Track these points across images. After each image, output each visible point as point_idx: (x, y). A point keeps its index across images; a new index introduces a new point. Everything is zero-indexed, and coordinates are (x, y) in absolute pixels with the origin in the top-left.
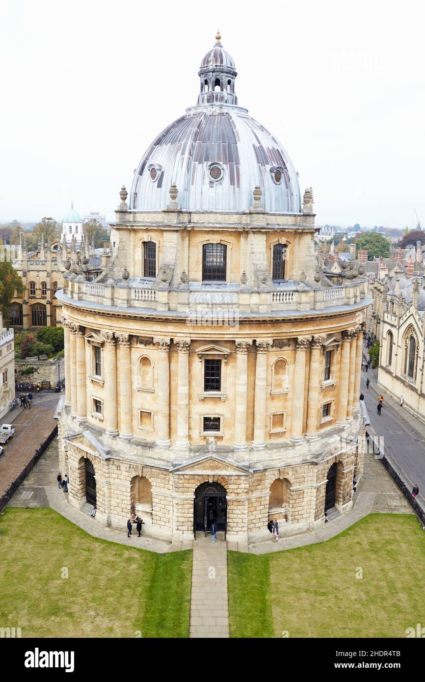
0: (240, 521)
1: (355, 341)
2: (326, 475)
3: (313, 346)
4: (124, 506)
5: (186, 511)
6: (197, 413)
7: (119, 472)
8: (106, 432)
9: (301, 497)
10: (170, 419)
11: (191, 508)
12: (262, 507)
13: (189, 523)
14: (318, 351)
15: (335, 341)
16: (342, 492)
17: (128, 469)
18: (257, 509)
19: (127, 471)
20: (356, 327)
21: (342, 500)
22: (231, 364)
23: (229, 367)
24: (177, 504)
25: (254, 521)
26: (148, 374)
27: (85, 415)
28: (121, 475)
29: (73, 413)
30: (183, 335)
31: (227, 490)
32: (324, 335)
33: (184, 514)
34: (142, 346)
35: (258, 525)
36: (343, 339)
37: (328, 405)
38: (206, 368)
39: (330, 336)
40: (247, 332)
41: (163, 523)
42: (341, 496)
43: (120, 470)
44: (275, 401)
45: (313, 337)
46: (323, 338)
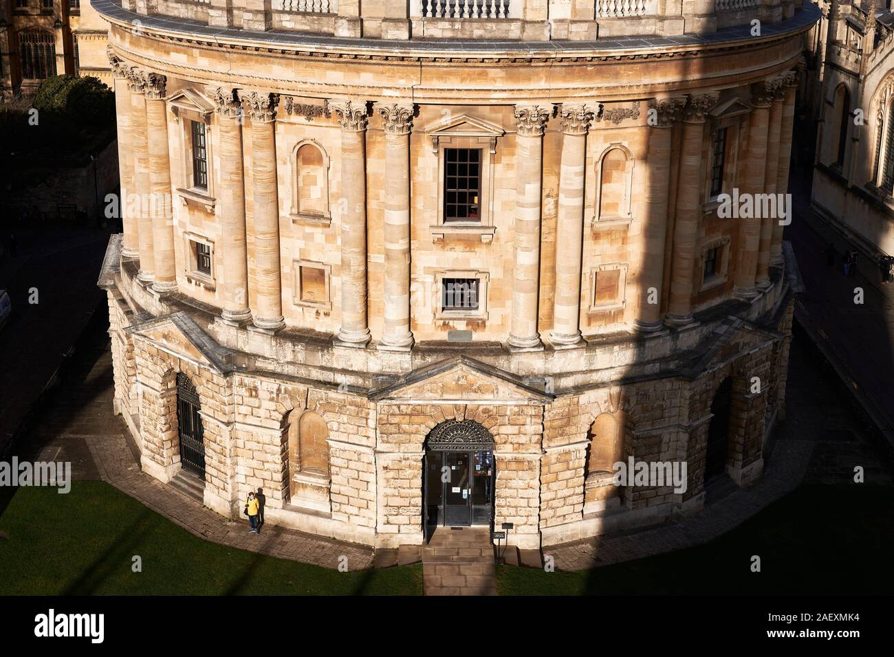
0: (523, 503)
1: (780, 106)
2: (710, 403)
3: (689, 117)
4: (267, 475)
5: (406, 483)
6: (428, 270)
7: (255, 402)
8: (224, 314)
9: (656, 450)
10: (366, 284)
11: (415, 477)
12: (569, 474)
13: (411, 508)
14: (700, 129)
15: (737, 105)
16: (741, 440)
17: (275, 395)
18: (560, 477)
19: (272, 399)
20: (784, 73)
21: (740, 456)
22: (505, 160)
23: (499, 167)
24: (385, 468)
25: (555, 503)
26: (315, 184)
27: (173, 278)
28: (259, 408)
29: (145, 274)
30: (397, 93)
31: (496, 438)
32: (714, 92)
33: (402, 490)
34: (302, 119)
35: (560, 512)
36: (755, 101)
37: (716, 249)
38: (449, 170)
39: (725, 94)
40: (543, 84)
41: (354, 510)
42: (739, 448)
43: (257, 396)
44: (601, 241)
45: (689, 98)
46: (711, 101)
